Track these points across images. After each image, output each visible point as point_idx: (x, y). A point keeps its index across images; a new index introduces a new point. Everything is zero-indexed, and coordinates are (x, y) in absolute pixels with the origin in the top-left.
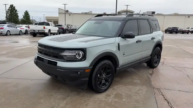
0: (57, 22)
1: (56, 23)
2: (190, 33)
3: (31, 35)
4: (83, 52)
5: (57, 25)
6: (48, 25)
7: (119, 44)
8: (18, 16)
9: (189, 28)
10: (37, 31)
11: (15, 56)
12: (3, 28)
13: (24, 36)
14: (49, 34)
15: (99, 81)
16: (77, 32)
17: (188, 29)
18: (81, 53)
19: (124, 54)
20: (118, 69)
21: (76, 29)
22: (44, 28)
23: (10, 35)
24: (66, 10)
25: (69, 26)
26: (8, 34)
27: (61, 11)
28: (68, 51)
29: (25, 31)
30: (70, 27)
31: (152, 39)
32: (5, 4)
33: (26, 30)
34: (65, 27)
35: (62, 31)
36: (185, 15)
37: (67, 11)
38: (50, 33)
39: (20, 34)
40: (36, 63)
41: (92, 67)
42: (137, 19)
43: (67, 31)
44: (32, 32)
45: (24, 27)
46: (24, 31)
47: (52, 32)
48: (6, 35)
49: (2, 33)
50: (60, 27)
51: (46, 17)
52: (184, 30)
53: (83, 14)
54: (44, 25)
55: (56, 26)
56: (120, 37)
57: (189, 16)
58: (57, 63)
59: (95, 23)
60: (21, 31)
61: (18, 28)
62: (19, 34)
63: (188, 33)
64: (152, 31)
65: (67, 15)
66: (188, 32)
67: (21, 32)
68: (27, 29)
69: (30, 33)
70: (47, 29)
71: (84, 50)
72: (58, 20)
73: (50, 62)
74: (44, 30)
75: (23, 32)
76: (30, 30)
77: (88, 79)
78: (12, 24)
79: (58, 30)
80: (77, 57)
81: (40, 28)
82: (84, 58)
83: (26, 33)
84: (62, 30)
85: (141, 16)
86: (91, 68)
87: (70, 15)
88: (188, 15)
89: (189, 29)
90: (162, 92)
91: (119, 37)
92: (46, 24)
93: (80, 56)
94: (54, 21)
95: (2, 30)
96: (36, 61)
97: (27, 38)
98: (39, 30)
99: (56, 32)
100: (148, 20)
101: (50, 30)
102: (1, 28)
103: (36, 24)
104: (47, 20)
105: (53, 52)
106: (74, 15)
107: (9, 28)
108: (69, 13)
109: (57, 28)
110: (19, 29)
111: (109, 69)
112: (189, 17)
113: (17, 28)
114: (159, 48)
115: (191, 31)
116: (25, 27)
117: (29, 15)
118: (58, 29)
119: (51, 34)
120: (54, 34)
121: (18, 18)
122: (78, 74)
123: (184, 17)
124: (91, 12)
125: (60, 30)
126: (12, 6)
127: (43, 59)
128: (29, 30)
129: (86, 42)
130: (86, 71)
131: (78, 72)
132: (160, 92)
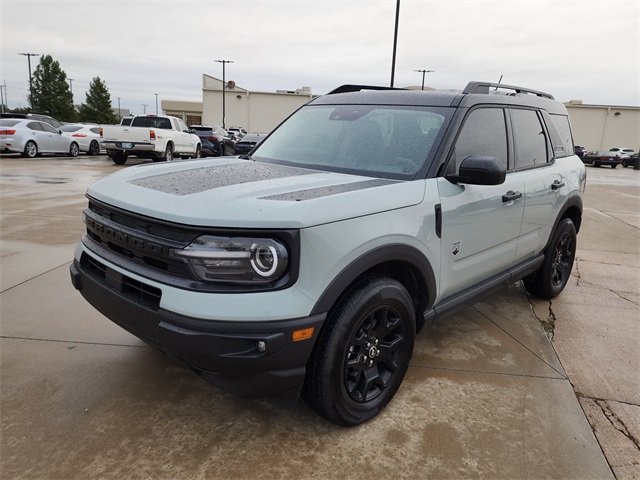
0: (199, 120)
1: (194, 122)
2: (619, 166)
3: (108, 160)
4: (282, 248)
5: (197, 129)
6: (166, 125)
7: (438, 209)
8: (70, 95)
9: (618, 150)
10: (128, 146)
11: (30, 236)
12: (12, 133)
13: (87, 161)
14: (169, 157)
15: (353, 379)
16: (257, 154)
17: (614, 154)
18: (275, 250)
19: (455, 253)
20: (428, 313)
21: (254, 143)
22: (153, 136)
23: (39, 155)
24: (227, 81)
25: (236, 133)
26: (32, 151)
27: (211, 85)
28: (212, 241)
29: (88, 145)
30: (240, 135)
31: (554, 187)
32: (29, 55)
33: (94, 143)
34: (221, 135)
35: (212, 148)
36: (605, 108)
37: (231, 84)
38: (172, 153)
39: (72, 153)
40: (78, 282)
41: (325, 315)
42: (503, 106)
43: (227, 148)
44: (112, 150)
45: (86, 132)
46: (85, 145)
47: (177, 149)
48: (25, 155)
49: (10, 148)
50: (206, 134)
51: (163, 102)
52: (600, 155)
53: (279, 94)
54: (154, 127)
55: (191, 130)
56: (442, 179)
57: (618, 111)
58: (159, 292)
59: (332, 118)
60: (75, 142)
61: (64, 134)
62: (70, 155)
63: (614, 166)
64: (551, 156)
65: (230, 98)
66: (613, 163)
67: (75, 146)
68: (96, 136)
69: (104, 151)
70: (161, 139)
71: (288, 238)
72: (201, 113)
73: (130, 286)
74: (152, 142)
75: (81, 148)
76: (105, 142)
77: (303, 370)
78: (47, 120)
79: (199, 144)
80: (256, 266)
81: (138, 135)
82: (288, 274)
83: (93, 150)
84: (212, 145)
85: (513, 95)
86: (319, 322)
87: (239, 97)
88: (613, 108)
89: (618, 153)
90: (619, 415)
91: (438, 176)
92: (160, 123)
93: (270, 266)
94: (188, 117)
95: (9, 139)
96: (75, 273)
97: (95, 168)
98: (133, 144)
99: (193, 150)
100: (538, 111)
101: (170, 144)
102: (7, 132)
103: (126, 123)
104: (167, 111)
105: (145, 241)
106: (253, 97)
107: (34, 134)
108: (236, 89)
109: (195, 139)
110: (69, 137)
111: (391, 316)
112: (617, 114)
113: (60, 133)
114: (570, 222)
115: (625, 159)
116: (92, 130)
117: (105, 92)
118: (199, 141)
119: (176, 156)
120: (185, 157)
121: (72, 102)
122: (257, 351)
123: (603, 112)
124: (307, 89)
125: (205, 144)
126: (47, 61)
127: (104, 267)
128: (102, 140)
129: (299, 196)
130: (297, 336)
131: (256, 342)
132: (612, 418)
